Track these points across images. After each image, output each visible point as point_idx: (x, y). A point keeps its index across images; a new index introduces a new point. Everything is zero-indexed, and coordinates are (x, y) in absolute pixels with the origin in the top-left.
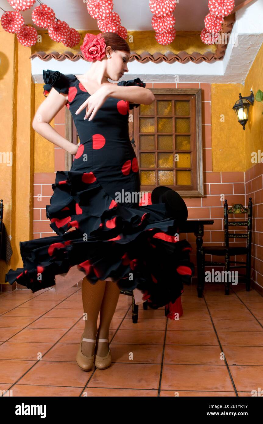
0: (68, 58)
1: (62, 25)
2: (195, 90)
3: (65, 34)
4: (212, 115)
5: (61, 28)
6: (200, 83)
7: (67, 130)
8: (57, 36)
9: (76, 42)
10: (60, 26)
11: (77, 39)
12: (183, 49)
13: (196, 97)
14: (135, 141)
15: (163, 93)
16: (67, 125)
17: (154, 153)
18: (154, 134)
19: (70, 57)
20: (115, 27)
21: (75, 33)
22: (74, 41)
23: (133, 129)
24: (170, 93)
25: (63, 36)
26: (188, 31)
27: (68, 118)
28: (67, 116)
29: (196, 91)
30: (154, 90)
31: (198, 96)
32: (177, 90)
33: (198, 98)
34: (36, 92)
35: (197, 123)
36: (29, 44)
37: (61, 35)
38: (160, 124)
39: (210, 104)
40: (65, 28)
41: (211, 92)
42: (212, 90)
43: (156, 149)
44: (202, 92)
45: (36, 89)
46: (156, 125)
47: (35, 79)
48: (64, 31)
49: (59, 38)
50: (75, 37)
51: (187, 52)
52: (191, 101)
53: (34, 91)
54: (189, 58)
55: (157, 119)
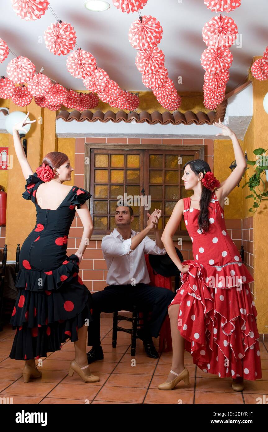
0: (88, 120)
1: (84, 99)
2: (199, 146)
3: (87, 105)
4: (214, 167)
5: (83, 100)
6: (204, 139)
7: (85, 180)
8: (80, 107)
9: (95, 105)
10: (83, 99)
11: (96, 103)
12: (190, 109)
13: (200, 153)
14: (145, 191)
15: (170, 149)
16: (86, 176)
17: (162, 201)
18: (162, 185)
19: (89, 119)
20: (129, 104)
21: (94, 98)
22: (93, 105)
23: (143, 181)
24: (177, 149)
25: (85, 108)
26: (195, 92)
27: (86, 170)
28: (86, 168)
29: (200, 148)
30: (162, 146)
31: (201, 152)
32: (183, 146)
33: (201, 153)
34: (58, 145)
36: (55, 109)
37: (84, 106)
38: (167, 176)
39: (213, 158)
40: (87, 101)
41: (214, 147)
43: (164, 198)
44: (206, 148)
45: (58, 143)
46: (164, 177)
47: (59, 136)
48: (86, 103)
49: (82, 108)
50: (95, 101)
51: (193, 112)
52: (195, 156)
53: (57, 145)
54: (193, 122)
55: (165, 171)
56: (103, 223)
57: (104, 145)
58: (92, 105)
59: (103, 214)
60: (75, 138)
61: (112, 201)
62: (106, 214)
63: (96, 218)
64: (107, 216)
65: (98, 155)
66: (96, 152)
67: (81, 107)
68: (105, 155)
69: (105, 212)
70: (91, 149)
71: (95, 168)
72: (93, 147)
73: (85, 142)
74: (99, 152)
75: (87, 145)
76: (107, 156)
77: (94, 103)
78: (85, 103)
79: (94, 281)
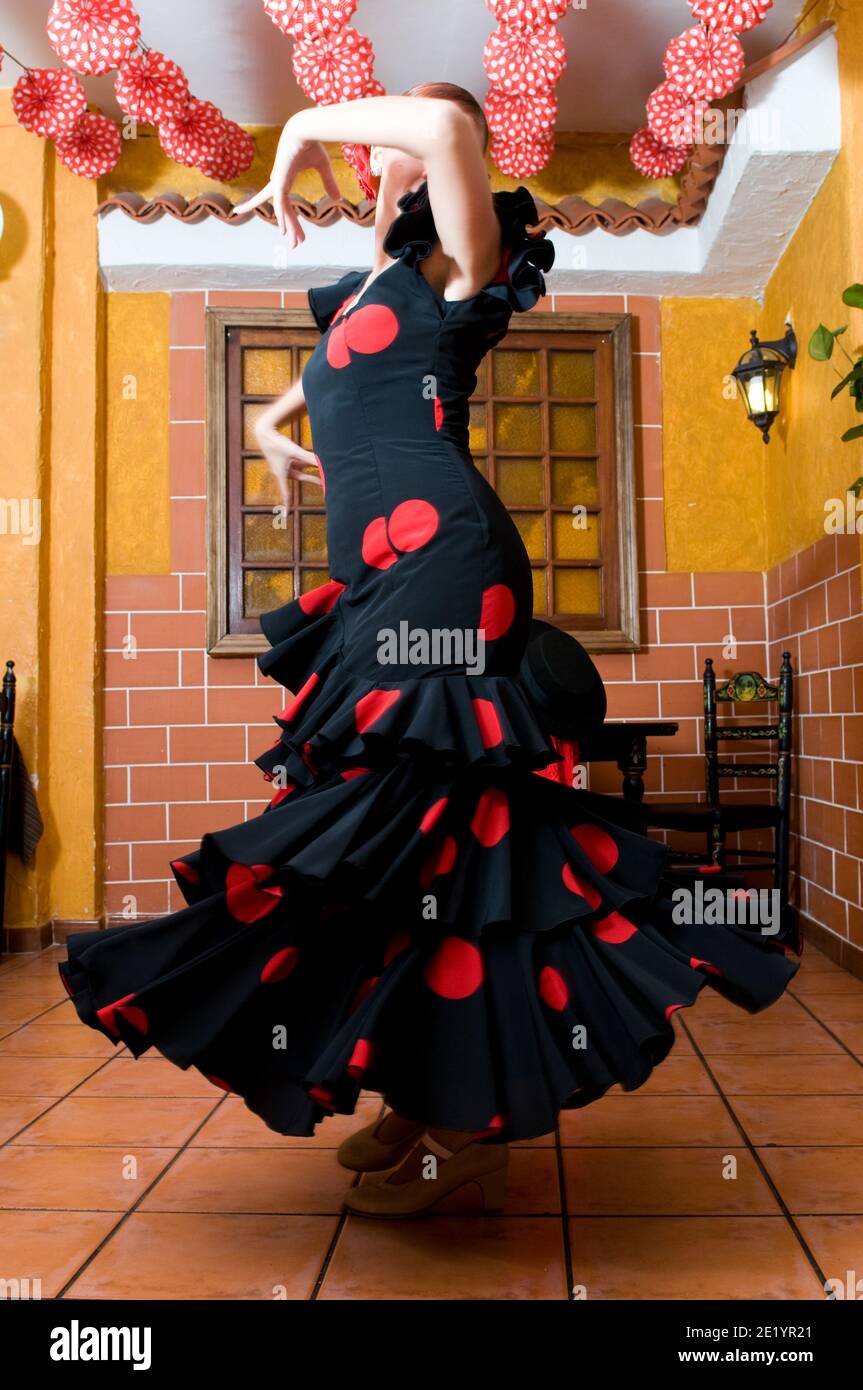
0: (218, 213)
1: (203, 114)
2: (612, 316)
3: (213, 141)
4: (664, 394)
5: (199, 121)
6: (625, 295)
7: (210, 440)
8: (188, 146)
9: (242, 165)
10: (196, 118)
11: (243, 156)
12: (574, 190)
13: (616, 340)
16: (212, 424)
18: (485, 454)
19: (221, 212)
21: (238, 135)
22: (235, 163)
24: (535, 327)
25: (204, 149)
26: (587, 134)
27: (213, 403)
28: (211, 395)
29: (615, 322)
31: (620, 338)
32: (557, 316)
33: (620, 342)
34: (110, 319)
35: (618, 420)
36: (93, 169)
37: (201, 143)
38: (503, 424)
39: (658, 362)
40: (212, 123)
41: (660, 325)
42: (663, 319)
44: (632, 325)
45: (109, 311)
46: (491, 426)
47: (110, 280)
48: (209, 132)
49: (194, 153)
50: (239, 149)
51: (587, 200)
52: (598, 352)
53: (106, 317)
54: (593, 220)
55: (494, 407)
56: (278, 594)
57: (275, 315)
58: (230, 164)
59: (275, 562)
60: (168, 291)
61: (307, 513)
62: (286, 561)
63: (250, 575)
64: (291, 569)
65: (256, 352)
66: (245, 339)
67: (192, 147)
68: (279, 353)
69: (283, 554)
70: (228, 328)
71: (243, 398)
72: (236, 321)
73: (207, 304)
74: (258, 339)
75: (211, 314)
76: (286, 354)
77: (236, 154)
78: (204, 129)
79: (248, 804)
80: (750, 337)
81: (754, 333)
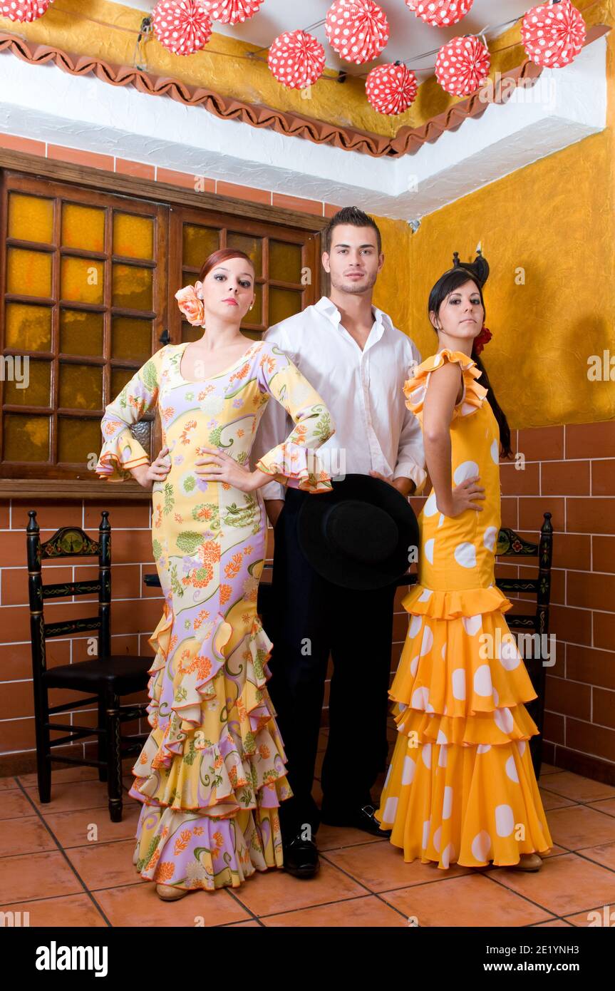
6: (325, 204)
23: (164, 304)
66: (12, 183)
71: (8, 241)
80: (453, 257)
81: (456, 255)
